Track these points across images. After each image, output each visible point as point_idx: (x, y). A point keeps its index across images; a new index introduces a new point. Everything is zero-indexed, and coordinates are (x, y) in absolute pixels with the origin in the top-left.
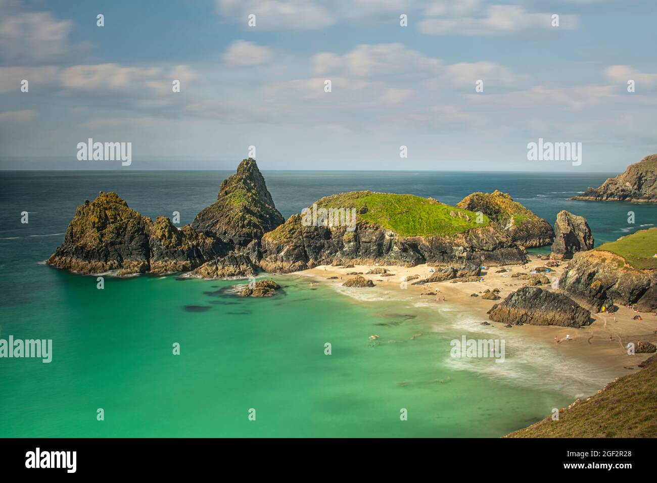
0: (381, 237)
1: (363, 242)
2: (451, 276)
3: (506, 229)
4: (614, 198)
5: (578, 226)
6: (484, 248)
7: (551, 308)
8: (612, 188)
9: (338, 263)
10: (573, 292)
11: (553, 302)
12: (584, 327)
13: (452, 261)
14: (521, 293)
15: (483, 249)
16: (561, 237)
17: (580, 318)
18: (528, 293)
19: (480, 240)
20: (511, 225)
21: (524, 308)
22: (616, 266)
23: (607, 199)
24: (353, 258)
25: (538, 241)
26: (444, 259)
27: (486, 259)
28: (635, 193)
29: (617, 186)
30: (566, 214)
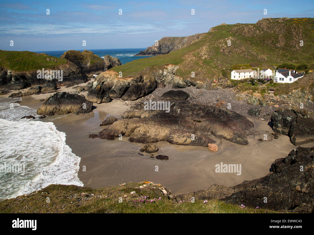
0: (5, 74)
2: (38, 91)
3: (86, 66)
4: (151, 54)
5: (115, 62)
7: (70, 103)
8: (150, 51)
11: (71, 99)
13: (45, 83)
14: (55, 96)
16: (106, 67)
18: (58, 96)
20: (88, 64)
21: (55, 104)
22: (115, 77)
27: (63, 80)
28: (158, 52)
29: (152, 50)
30: (108, 57)
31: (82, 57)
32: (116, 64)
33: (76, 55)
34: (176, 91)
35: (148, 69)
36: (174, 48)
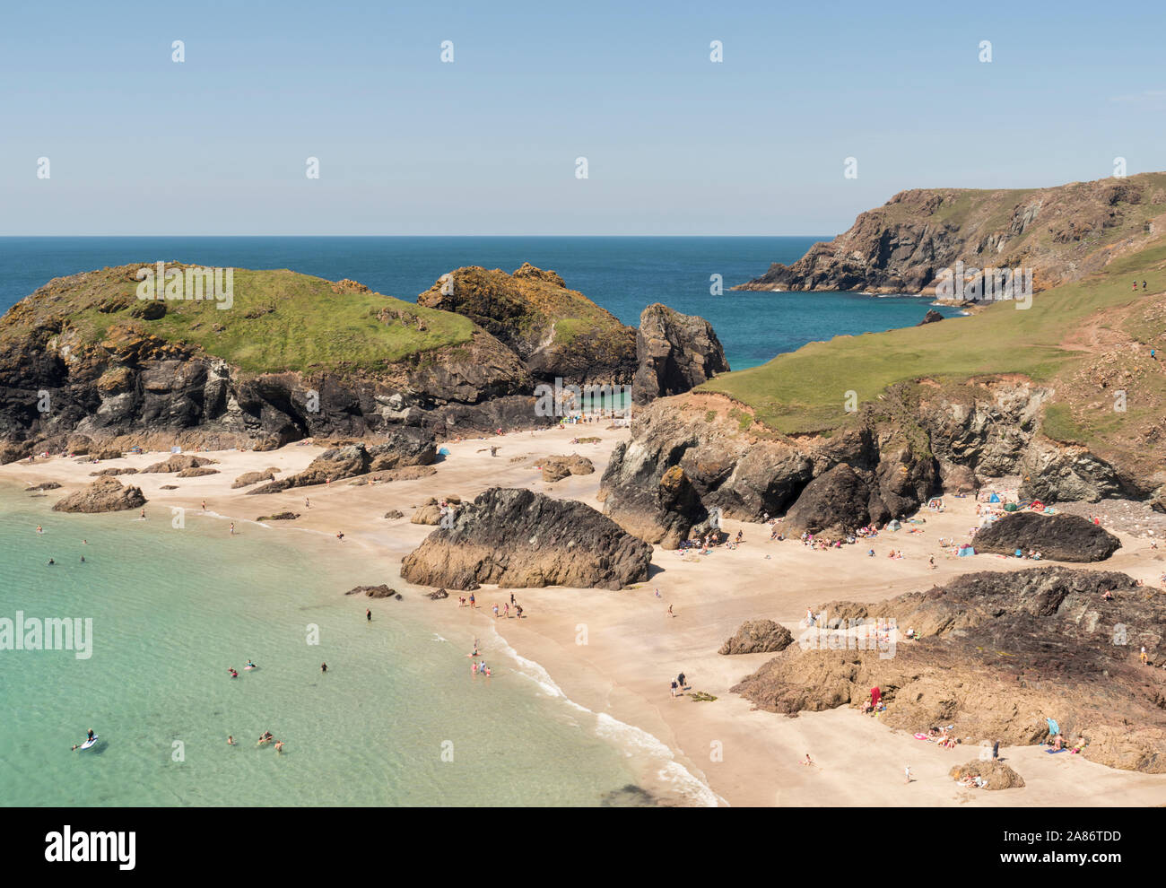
0: (196, 378)
1: (151, 391)
2: (355, 467)
3: (538, 350)
4: (828, 284)
5: (691, 338)
6: (457, 396)
7: (553, 541)
8: (824, 264)
9: (79, 448)
10: (627, 497)
11: (557, 525)
12: (632, 586)
13: (373, 431)
14: (483, 505)
15: (453, 400)
16: (649, 365)
17: (625, 565)
18: (498, 505)
19: (447, 377)
20: (548, 342)
21: (486, 541)
22: (734, 428)
23: (813, 287)
24: (121, 433)
25: (613, 377)
26: (351, 426)
27: (457, 423)
28: (873, 274)
29: (836, 263)
30: (662, 313)
31: (516, 301)
32: (695, 348)
33: (490, 292)
34: (1049, 519)
35: (896, 396)
36: (960, 252)
